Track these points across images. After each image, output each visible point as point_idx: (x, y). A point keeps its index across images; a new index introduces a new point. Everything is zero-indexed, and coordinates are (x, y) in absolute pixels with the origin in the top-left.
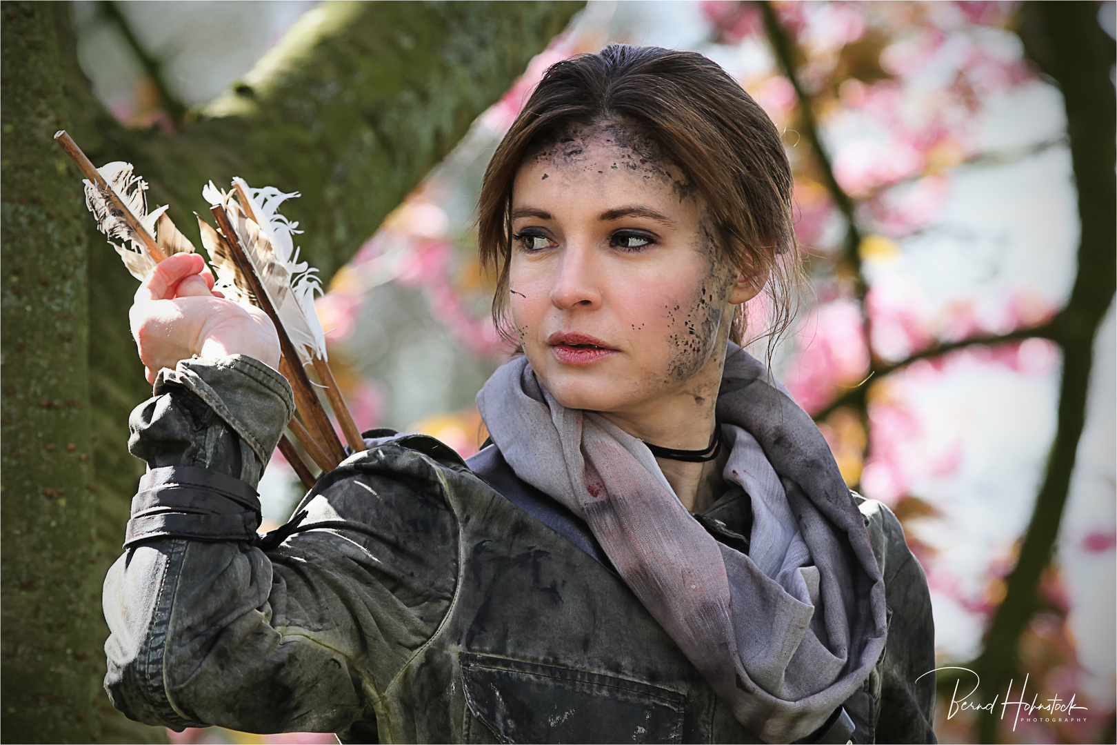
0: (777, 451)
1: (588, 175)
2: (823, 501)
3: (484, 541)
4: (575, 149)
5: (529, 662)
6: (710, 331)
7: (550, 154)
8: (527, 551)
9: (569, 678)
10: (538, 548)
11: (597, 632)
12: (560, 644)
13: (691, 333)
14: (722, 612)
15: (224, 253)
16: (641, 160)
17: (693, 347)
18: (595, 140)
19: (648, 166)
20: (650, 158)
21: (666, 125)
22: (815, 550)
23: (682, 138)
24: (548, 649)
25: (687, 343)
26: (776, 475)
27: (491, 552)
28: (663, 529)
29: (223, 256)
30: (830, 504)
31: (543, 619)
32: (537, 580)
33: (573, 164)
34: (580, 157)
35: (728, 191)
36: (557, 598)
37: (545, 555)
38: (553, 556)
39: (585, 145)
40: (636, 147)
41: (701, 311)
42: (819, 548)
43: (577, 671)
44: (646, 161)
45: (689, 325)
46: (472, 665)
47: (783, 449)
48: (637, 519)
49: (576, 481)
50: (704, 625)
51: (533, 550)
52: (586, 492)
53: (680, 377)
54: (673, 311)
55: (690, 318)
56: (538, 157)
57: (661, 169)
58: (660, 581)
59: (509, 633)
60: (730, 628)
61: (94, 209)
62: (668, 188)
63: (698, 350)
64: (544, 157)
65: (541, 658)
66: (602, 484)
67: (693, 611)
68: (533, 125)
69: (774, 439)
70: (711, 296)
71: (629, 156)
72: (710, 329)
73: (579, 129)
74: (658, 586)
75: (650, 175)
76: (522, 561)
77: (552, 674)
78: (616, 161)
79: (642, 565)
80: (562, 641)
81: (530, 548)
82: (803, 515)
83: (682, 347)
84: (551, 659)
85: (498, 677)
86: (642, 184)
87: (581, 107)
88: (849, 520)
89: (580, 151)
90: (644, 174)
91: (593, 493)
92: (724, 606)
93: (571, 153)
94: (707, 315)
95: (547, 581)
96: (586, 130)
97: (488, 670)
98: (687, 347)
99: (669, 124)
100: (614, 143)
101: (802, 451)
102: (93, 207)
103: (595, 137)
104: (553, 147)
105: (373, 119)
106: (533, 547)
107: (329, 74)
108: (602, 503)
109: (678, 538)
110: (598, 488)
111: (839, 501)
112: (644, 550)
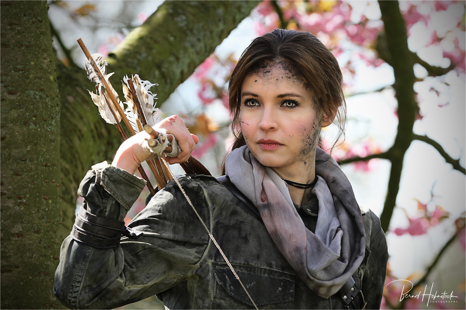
0: (333, 185)
1: (273, 81)
2: (347, 205)
3: (220, 220)
4: (267, 70)
5: (238, 265)
6: (315, 138)
7: (258, 72)
8: (236, 222)
9: (253, 270)
10: (241, 220)
11: (262, 252)
12: (249, 258)
13: (309, 138)
14: (302, 251)
15: (130, 97)
16: (292, 75)
17: (309, 143)
18: (275, 67)
19: (295, 77)
20: (295, 74)
21: (301, 63)
22: (342, 222)
23: (307, 68)
24: (245, 259)
25: (307, 142)
26: (331, 194)
27: (223, 224)
28: (285, 217)
29: (130, 98)
30: (350, 206)
31: (242, 249)
32: (240, 234)
33: (267, 76)
34: (269, 74)
35: (322, 87)
36: (247, 241)
37: (243, 223)
38: (246, 223)
39: (271, 69)
40: (290, 70)
41: (313, 131)
42: (344, 222)
43: (256, 267)
44: (294, 75)
45: (308, 136)
46: (217, 267)
47: (335, 185)
48: (277, 213)
49: (257, 195)
50: (296, 255)
51: (239, 221)
52: (260, 200)
53: (304, 154)
54: (303, 131)
55: (309, 133)
56: (253, 74)
57: (299, 78)
58: (281, 236)
59: (230, 255)
60: (305, 257)
61: (87, 70)
62: (302, 85)
63: (311, 144)
64: (255, 73)
65: (242, 263)
66: (266, 198)
67: (292, 249)
68: (252, 61)
69: (332, 181)
70: (316, 125)
71: (287, 74)
72: (315, 137)
73: (269, 63)
74: (280, 238)
75: (295, 80)
76: (234, 227)
77: (246, 269)
78: (283, 75)
79: (276, 230)
80: (249, 257)
81: (238, 220)
82: (339, 210)
83: (305, 143)
84: (246, 263)
85: (226, 271)
86: (293, 84)
87: (269, 55)
88: (356, 213)
89: (269, 72)
90: (293, 80)
91: (263, 201)
92: (303, 249)
93: (266, 72)
94: (314, 132)
95: (243, 234)
96: (271, 63)
97: (223, 268)
98: (307, 143)
99: (302, 62)
100: (282, 69)
101: (342, 186)
102: (87, 69)
103: (275, 66)
104: (259, 69)
105: (159, 67)
106: (239, 220)
107: (143, 49)
108: (265, 204)
109: (290, 221)
110: (265, 199)
111: (353, 206)
112: (277, 224)
